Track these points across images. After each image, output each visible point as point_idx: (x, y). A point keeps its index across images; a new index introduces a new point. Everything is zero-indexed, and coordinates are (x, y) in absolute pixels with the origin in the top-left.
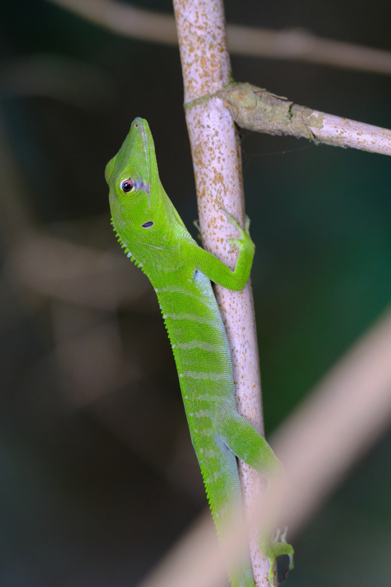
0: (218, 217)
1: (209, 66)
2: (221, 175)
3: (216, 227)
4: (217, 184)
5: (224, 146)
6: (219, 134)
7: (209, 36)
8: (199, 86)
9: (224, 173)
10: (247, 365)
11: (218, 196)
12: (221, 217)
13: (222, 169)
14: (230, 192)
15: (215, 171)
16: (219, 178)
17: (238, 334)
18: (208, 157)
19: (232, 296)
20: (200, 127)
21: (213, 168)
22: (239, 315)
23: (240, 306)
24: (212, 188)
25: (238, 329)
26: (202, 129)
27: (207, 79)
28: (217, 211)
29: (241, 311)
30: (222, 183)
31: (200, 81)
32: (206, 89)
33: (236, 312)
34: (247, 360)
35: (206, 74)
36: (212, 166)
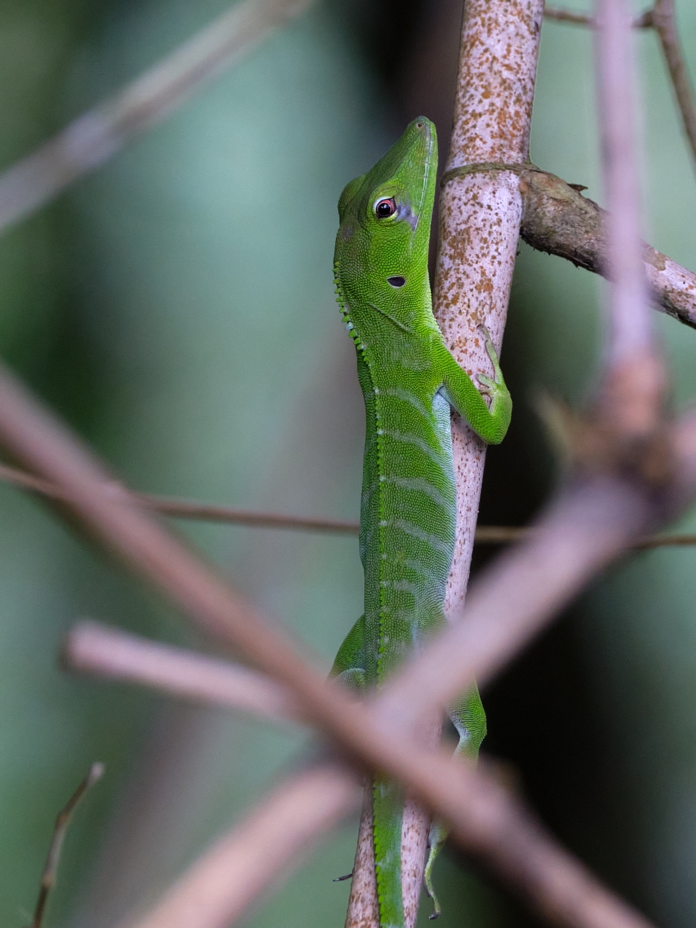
0: (471, 339)
1: (509, 126)
2: (491, 282)
3: (465, 352)
4: (482, 293)
5: (504, 244)
6: (502, 224)
7: (518, 84)
8: (487, 148)
9: (496, 281)
10: (461, 563)
11: (480, 309)
12: (477, 341)
13: (494, 275)
14: (496, 311)
15: (483, 273)
16: (486, 286)
17: (460, 513)
18: (477, 250)
19: (465, 456)
20: (476, 205)
21: (482, 267)
22: (468, 488)
23: (472, 475)
24: (473, 296)
25: (462, 505)
26: (477, 208)
27: (502, 142)
28: (473, 331)
29: (471, 482)
30: (490, 293)
31: (490, 142)
32: (498, 155)
33: (465, 481)
34: (463, 555)
35: (502, 135)
36: (480, 264)
